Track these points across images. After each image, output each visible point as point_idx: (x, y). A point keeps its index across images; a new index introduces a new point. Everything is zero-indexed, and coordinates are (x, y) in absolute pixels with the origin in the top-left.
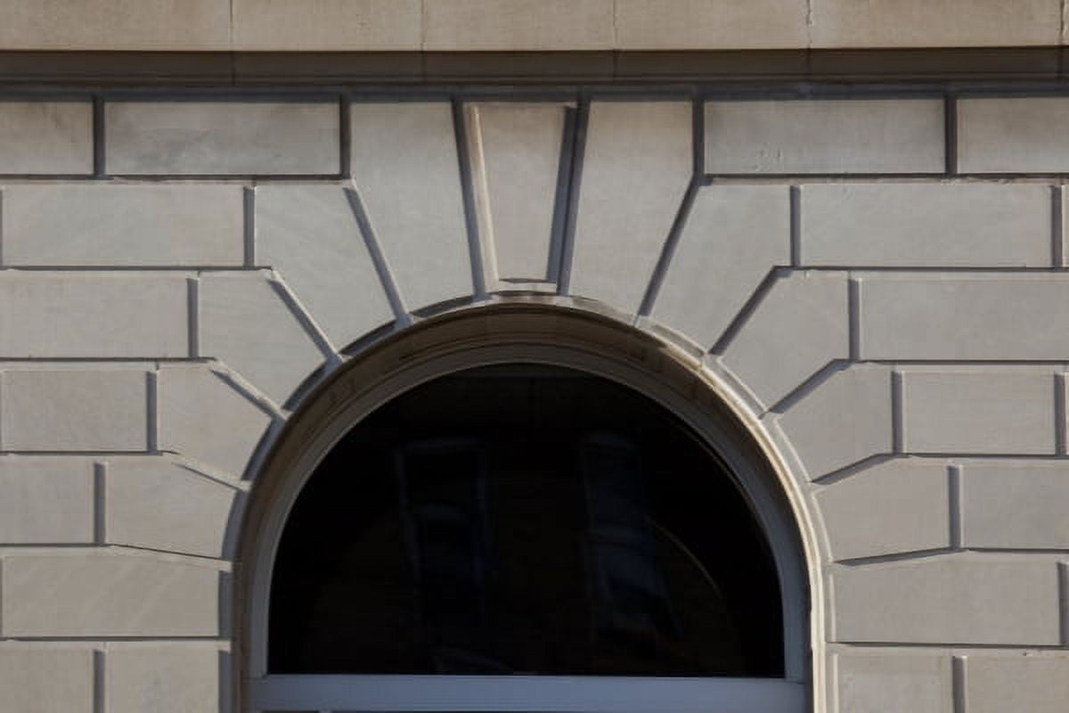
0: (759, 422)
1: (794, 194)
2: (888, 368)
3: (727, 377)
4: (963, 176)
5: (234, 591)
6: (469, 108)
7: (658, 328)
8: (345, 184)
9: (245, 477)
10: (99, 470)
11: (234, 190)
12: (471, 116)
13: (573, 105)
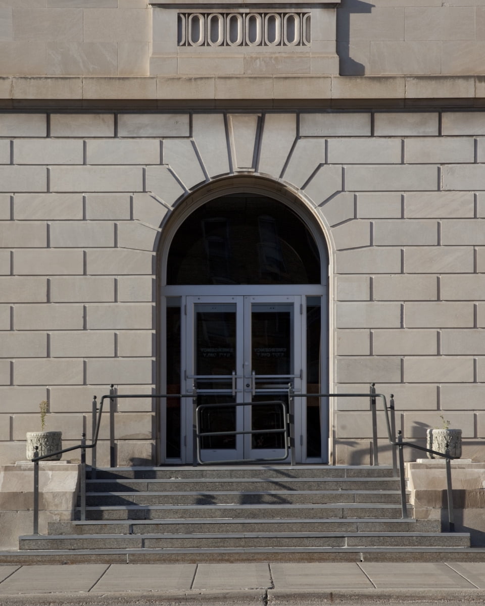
0: (315, 210)
1: (326, 142)
2: (353, 193)
3: (306, 196)
4: (375, 136)
5: (156, 261)
6: (229, 116)
7: (285, 182)
8: (191, 139)
9: (160, 227)
10: (116, 225)
11: (157, 141)
12: (229, 119)
13: (260, 115)
